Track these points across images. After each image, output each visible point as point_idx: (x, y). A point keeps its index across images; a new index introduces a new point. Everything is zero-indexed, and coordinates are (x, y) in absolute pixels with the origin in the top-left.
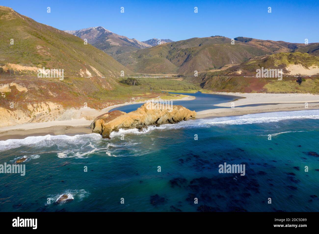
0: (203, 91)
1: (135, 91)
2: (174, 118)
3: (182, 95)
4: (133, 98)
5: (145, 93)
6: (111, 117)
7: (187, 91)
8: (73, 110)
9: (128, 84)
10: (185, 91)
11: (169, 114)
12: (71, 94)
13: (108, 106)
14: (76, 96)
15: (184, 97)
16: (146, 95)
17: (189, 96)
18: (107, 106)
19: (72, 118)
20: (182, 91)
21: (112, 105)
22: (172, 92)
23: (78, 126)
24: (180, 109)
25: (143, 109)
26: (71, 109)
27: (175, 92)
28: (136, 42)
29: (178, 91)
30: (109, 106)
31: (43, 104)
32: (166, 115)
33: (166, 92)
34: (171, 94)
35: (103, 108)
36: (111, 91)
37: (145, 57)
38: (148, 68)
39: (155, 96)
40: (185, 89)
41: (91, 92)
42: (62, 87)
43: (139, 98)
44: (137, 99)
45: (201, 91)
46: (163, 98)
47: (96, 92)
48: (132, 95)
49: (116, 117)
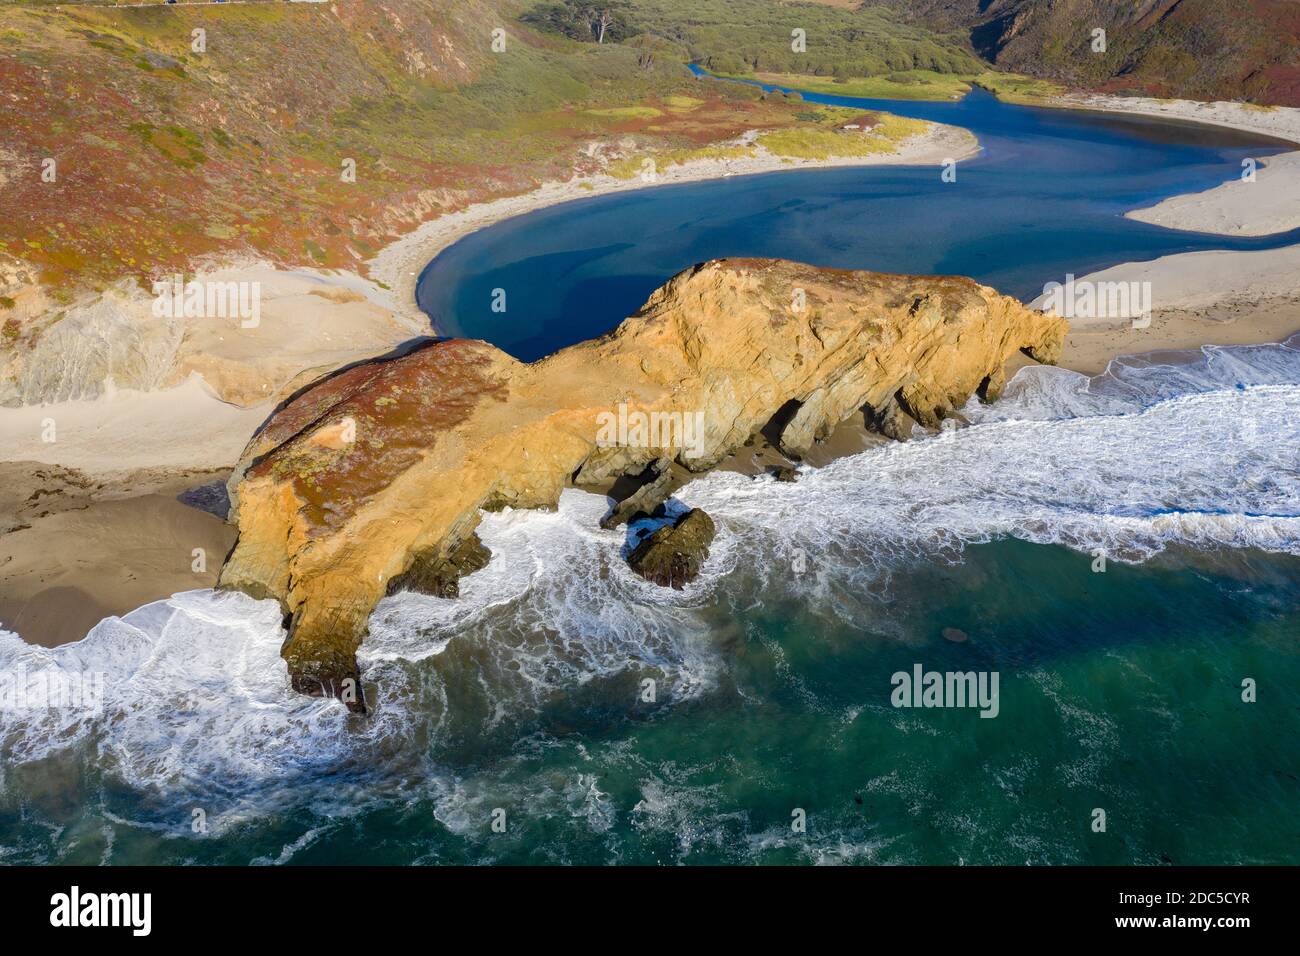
0: (1011, 90)
1: (608, 83)
2: (909, 391)
3: (888, 120)
4: (593, 148)
5: (663, 99)
6: (377, 443)
7: (906, 81)
8: (123, 303)
9: (569, 32)
10: (896, 85)
11: (874, 367)
12: (145, 149)
13: (428, 217)
14: (180, 163)
15: (908, 132)
16: (668, 118)
17: (933, 127)
18: (418, 214)
19: (108, 382)
20: (877, 85)
21: (453, 209)
22: (822, 90)
23: (133, 478)
24: (959, 308)
25: (670, 330)
26: (109, 295)
27: (839, 89)
29: (857, 86)
30: (434, 214)
32: (853, 372)
33: (787, 92)
34: (821, 109)
35: (387, 240)
36: (463, 89)
39: (727, 126)
40: (892, 68)
41: (325, 106)
42: (85, 96)
43: (628, 143)
44: (616, 149)
45: (990, 87)
46: (783, 150)
47: (365, 107)
48: (591, 117)
49: (429, 443)
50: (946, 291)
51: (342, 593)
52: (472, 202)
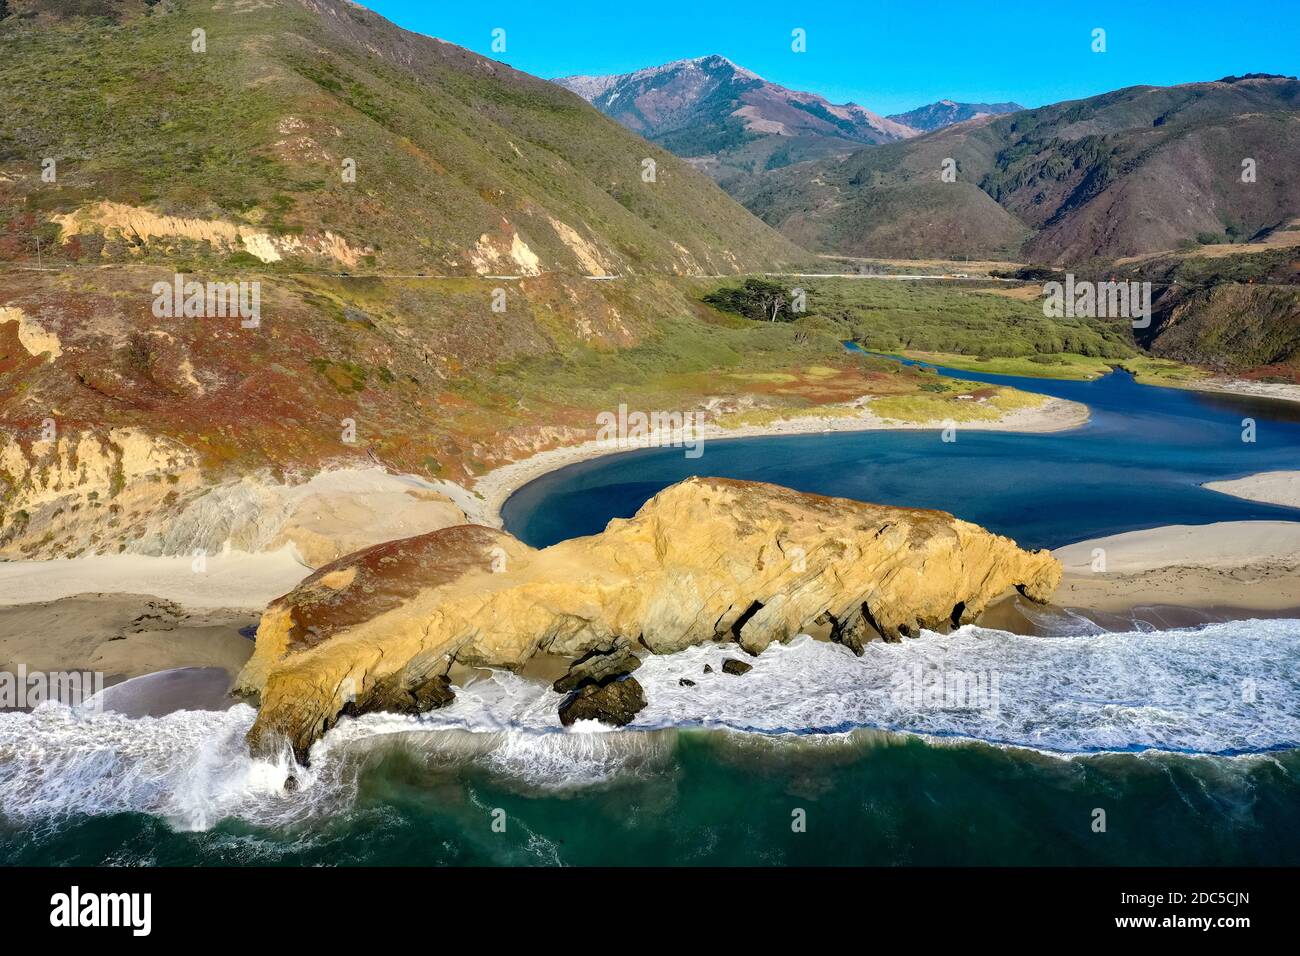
0: (1147, 371)
1: (762, 354)
2: (874, 608)
3: (1007, 393)
4: (713, 403)
5: (804, 368)
7: (1049, 362)
8: (255, 486)
9: (746, 312)
10: (1036, 365)
12: (317, 377)
13: (544, 448)
14: (341, 390)
15: (1019, 404)
16: (803, 383)
17: (1049, 401)
18: (537, 445)
19: (227, 545)
20: (1021, 365)
21: (569, 444)
22: (960, 367)
23: (215, 613)
26: (247, 479)
27: (981, 366)
28: (861, 118)
29: (997, 364)
30: (553, 445)
31: (88, 446)
33: (922, 367)
34: (948, 382)
35: (500, 463)
36: (622, 352)
37: (878, 181)
38: (884, 229)
39: (850, 392)
40: (1040, 350)
41: (491, 358)
42: (284, 337)
43: (747, 400)
44: (733, 405)
45: (1132, 370)
46: (887, 412)
47: (526, 361)
48: (730, 379)
50: (916, 521)
51: (297, 693)
52: (587, 439)
